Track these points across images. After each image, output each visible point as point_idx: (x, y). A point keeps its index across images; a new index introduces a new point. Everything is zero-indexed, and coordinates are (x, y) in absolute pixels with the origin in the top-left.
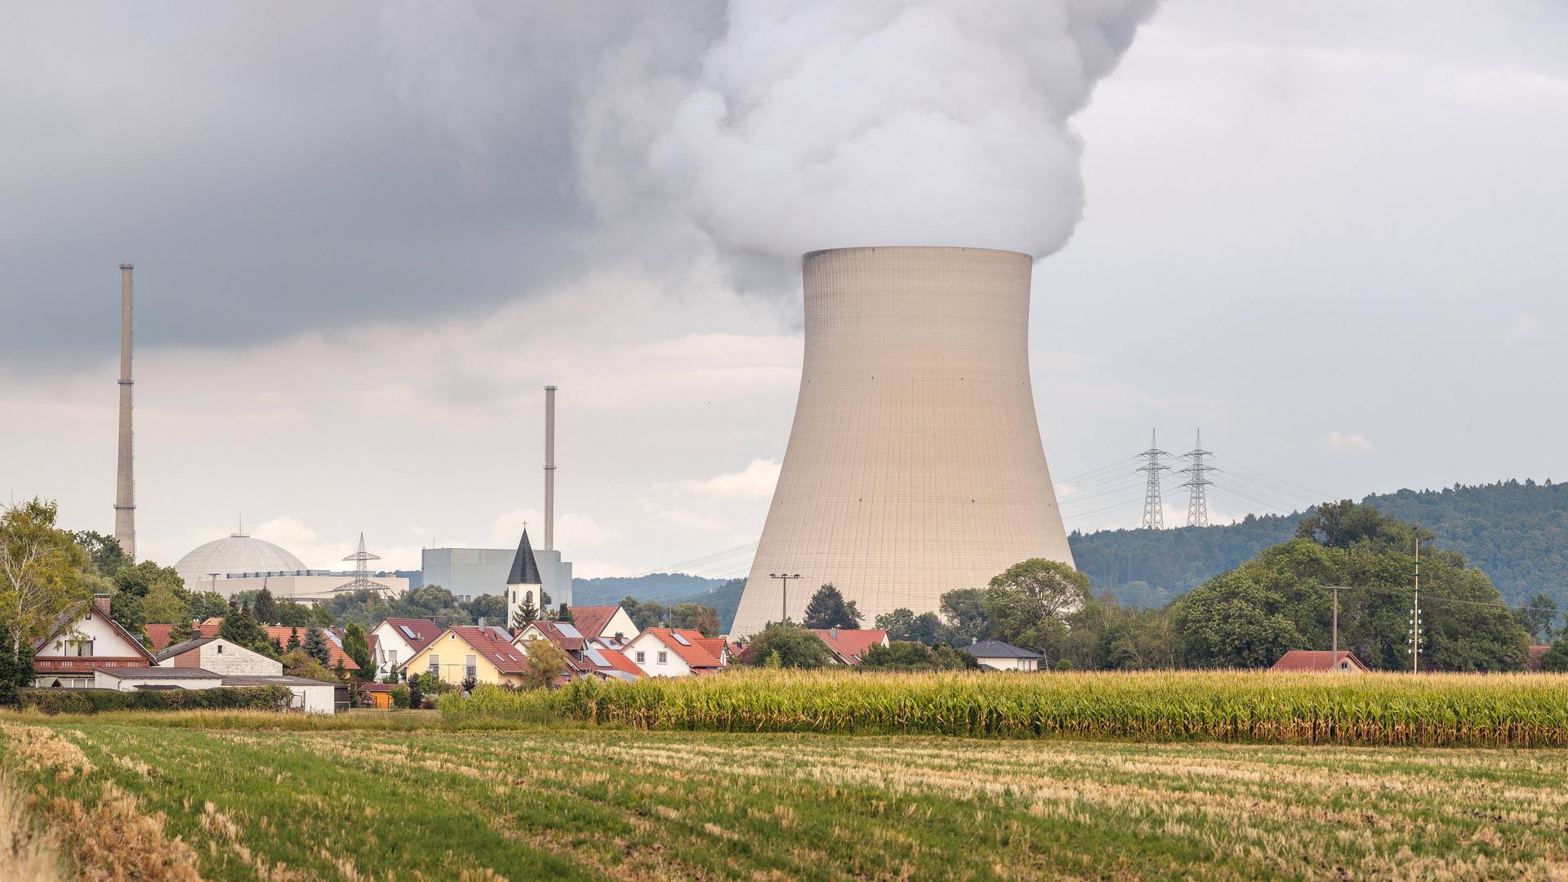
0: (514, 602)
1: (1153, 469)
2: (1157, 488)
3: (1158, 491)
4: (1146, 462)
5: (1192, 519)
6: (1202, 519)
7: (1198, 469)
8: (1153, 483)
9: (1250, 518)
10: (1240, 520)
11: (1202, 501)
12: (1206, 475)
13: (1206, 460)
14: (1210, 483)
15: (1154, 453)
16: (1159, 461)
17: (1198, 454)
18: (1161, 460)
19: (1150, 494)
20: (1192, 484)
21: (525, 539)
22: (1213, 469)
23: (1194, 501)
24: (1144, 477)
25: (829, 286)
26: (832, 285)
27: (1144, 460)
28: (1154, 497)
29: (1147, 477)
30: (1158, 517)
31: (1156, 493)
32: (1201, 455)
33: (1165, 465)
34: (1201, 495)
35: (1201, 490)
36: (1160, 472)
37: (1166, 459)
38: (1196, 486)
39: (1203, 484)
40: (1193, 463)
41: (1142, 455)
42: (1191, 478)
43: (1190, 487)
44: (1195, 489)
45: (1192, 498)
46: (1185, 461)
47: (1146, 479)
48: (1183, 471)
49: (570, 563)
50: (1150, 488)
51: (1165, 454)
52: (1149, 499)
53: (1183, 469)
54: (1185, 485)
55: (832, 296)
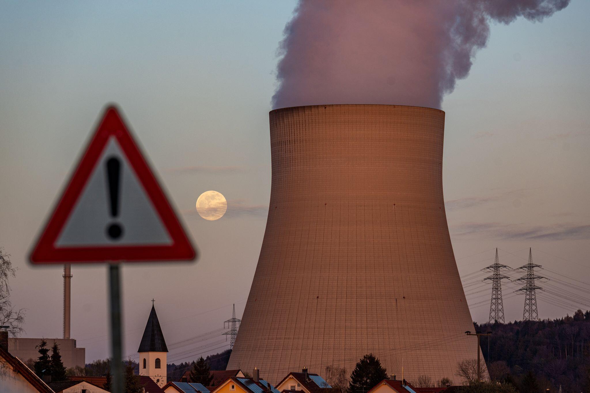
1: (497, 279)
2: (499, 293)
3: (500, 294)
4: (491, 273)
6: (534, 315)
7: (530, 278)
8: (497, 289)
9: (579, 314)
10: (572, 315)
11: (533, 302)
12: (537, 283)
13: (537, 271)
14: (540, 288)
15: (497, 267)
16: (501, 273)
17: (531, 266)
18: (502, 271)
19: (494, 297)
20: (526, 289)
22: (542, 278)
23: (528, 302)
24: (490, 284)
25: (291, 135)
26: (293, 134)
27: (489, 272)
28: (497, 299)
29: (492, 284)
30: (500, 314)
31: (499, 297)
32: (533, 267)
33: (505, 275)
34: (533, 297)
35: (533, 293)
36: (502, 280)
37: (506, 271)
38: (529, 290)
39: (535, 289)
40: (526, 274)
41: (488, 268)
42: (526, 285)
43: (525, 291)
44: (528, 292)
45: (526, 299)
46: (521, 272)
47: (491, 286)
48: (519, 280)
49: (84, 349)
50: (494, 292)
51: (505, 267)
52: (494, 301)
53: (519, 278)
54: (521, 290)
55: (293, 143)
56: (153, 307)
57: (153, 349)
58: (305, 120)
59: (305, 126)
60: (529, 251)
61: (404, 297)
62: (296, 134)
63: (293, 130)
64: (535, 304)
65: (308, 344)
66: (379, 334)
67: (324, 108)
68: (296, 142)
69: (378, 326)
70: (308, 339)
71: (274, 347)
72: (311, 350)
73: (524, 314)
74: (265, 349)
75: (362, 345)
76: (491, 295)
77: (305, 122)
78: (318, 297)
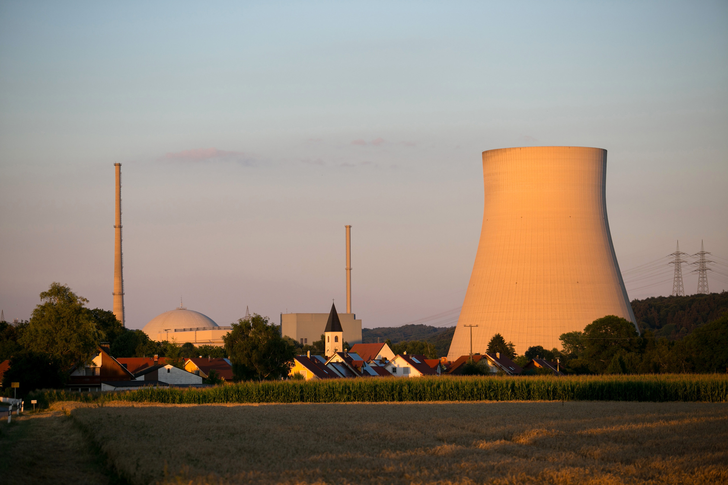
0: (329, 342)
1: (678, 263)
2: (680, 273)
4: (674, 259)
5: (700, 289)
6: (706, 289)
7: (703, 262)
8: (678, 270)
11: (705, 279)
12: (707, 265)
13: (707, 257)
14: (710, 269)
15: (678, 254)
16: (681, 258)
17: (703, 254)
19: (676, 276)
21: (334, 308)
22: (711, 262)
23: (701, 279)
24: (673, 267)
25: (497, 168)
26: (498, 168)
27: (672, 258)
28: (678, 278)
29: (675, 267)
30: (681, 289)
31: (680, 276)
32: (704, 254)
33: (684, 260)
34: (705, 276)
35: (704, 273)
36: (682, 264)
37: (684, 257)
38: (702, 271)
39: (706, 270)
40: (700, 259)
41: (672, 255)
42: (699, 267)
43: (699, 271)
44: (701, 272)
45: (700, 277)
46: (696, 257)
47: (674, 268)
48: (694, 263)
49: (361, 320)
50: (676, 273)
51: (684, 254)
52: (676, 279)
53: (694, 262)
54: (696, 271)
55: (499, 174)
56: (333, 304)
57: (333, 330)
58: (507, 158)
59: (507, 162)
60: (702, 241)
61: (578, 282)
62: (500, 168)
63: (498, 165)
64: (707, 281)
65: (510, 316)
66: (560, 308)
67: (520, 149)
68: (500, 174)
69: (559, 302)
70: (510, 312)
71: (486, 318)
72: (512, 320)
73: (698, 289)
74: (480, 320)
75: (548, 316)
76: (674, 275)
77: (507, 159)
78: (516, 283)
